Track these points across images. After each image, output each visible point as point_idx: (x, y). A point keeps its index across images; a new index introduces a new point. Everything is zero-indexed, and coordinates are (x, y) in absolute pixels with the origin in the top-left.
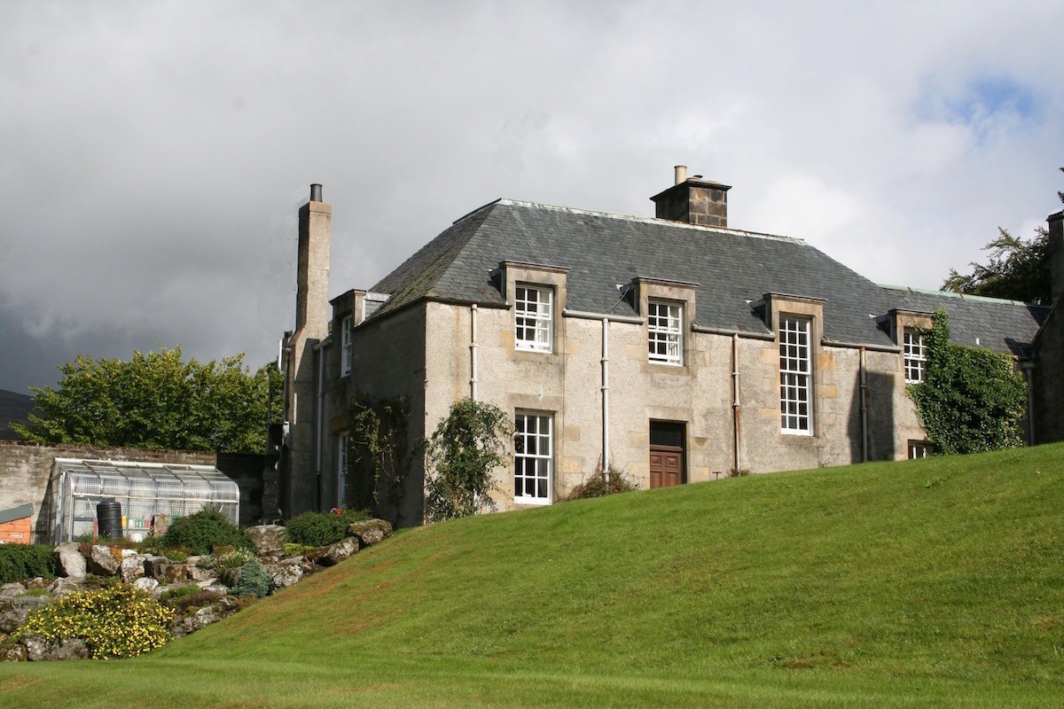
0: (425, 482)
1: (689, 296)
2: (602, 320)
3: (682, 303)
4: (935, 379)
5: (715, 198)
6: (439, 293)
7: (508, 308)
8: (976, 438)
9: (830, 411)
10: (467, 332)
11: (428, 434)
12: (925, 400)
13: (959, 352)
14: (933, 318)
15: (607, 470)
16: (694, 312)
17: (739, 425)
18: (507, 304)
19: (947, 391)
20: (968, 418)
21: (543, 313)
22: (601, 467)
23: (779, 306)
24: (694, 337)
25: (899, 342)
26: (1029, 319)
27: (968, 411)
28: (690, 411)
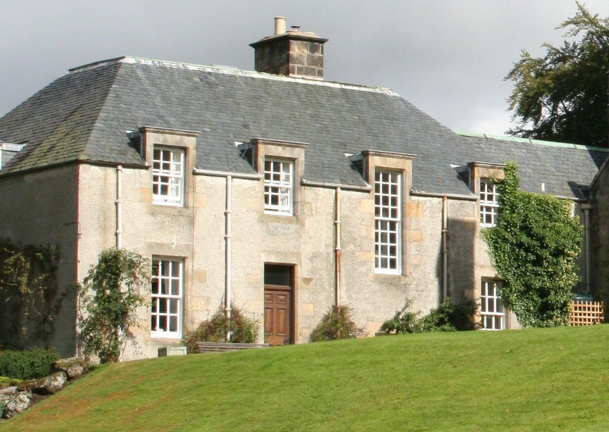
0: (78, 321)
1: (299, 154)
2: (226, 177)
3: (293, 160)
4: (505, 224)
5: (313, 50)
6: (89, 156)
7: (147, 168)
8: (539, 275)
9: (416, 253)
10: (113, 189)
11: (80, 279)
12: (496, 242)
13: (527, 200)
14: (505, 170)
15: (228, 308)
16: (303, 168)
17: (340, 266)
18: (147, 164)
19: (515, 234)
20: (532, 257)
21: (176, 170)
22: (224, 306)
23: (375, 162)
24: (303, 190)
25: (476, 191)
26: (588, 162)
27: (533, 251)
28: (298, 255)
